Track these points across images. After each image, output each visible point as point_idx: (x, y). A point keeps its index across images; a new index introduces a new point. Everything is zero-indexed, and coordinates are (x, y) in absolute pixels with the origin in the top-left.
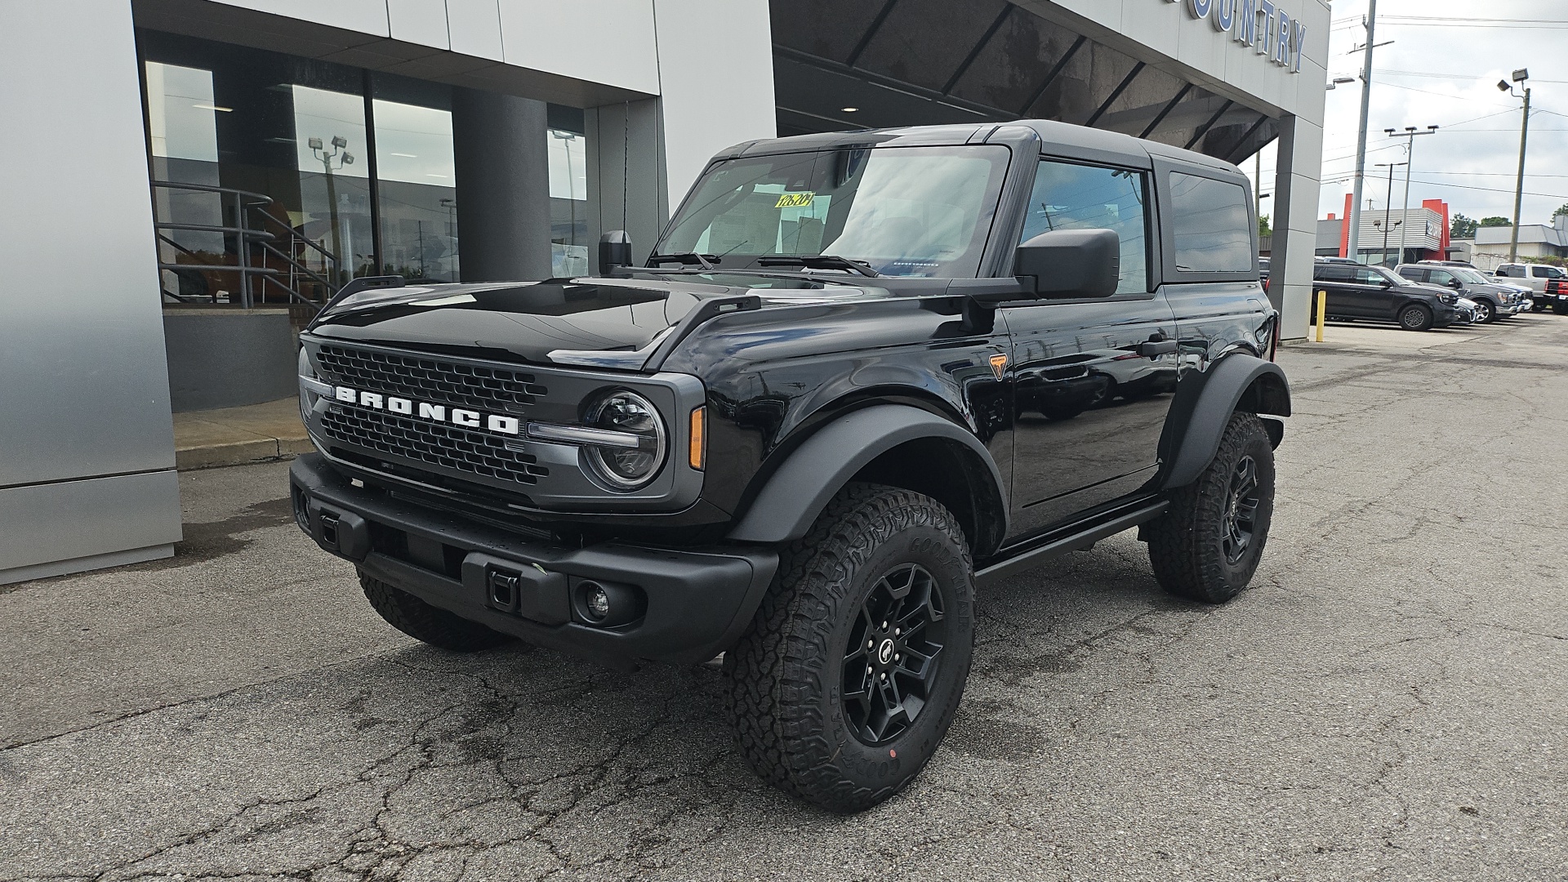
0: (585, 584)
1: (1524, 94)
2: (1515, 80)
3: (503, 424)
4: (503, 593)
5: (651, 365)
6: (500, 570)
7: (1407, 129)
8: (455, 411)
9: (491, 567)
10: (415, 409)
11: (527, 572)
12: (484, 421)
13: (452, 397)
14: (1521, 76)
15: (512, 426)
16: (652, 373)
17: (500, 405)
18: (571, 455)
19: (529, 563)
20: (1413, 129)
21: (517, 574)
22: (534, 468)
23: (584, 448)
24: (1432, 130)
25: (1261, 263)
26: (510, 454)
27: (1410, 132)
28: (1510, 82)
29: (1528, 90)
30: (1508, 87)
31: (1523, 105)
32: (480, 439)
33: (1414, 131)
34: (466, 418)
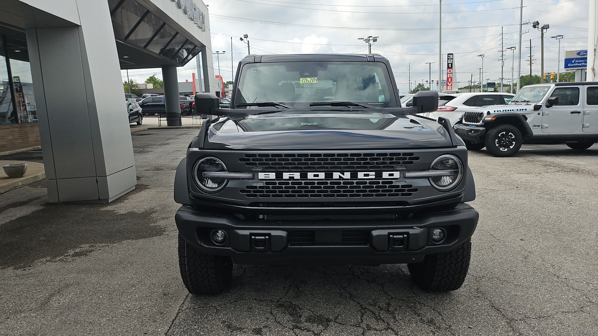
1: (247, 42)
2: (245, 38)
3: (391, 175)
7: (217, 52)
8: (359, 174)
11: (411, 231)
12: (379, 175)
14: (246, 36)
15: (396, 175)
19: (412, 228)
20: (218, 52)
21: (408, 233)
22: (410, 190)
24: (223, 53)
25: (180, 98)
26: (397, 187)
27: (217, 53)
28: (243, 38)
29: (248, 41)
30: (243, 40)
31: (248, 46)
32: (377, 183)
33: (218, 53)
34: (366, 176)
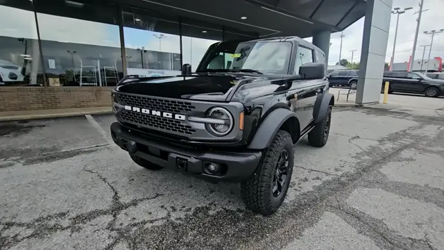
0: (207, 163)
3: (180, 117)
4: (182, 165)
5: (228, 100)
6: (180, 158)
8: (164, 113)
9: (177, 158)
10: (151, 112)
11: (189, 159)
12: (173, 116)
13: (163, 109)
15: (183, 118)
16: (228, 102)
17: (179, 111)
18: (202, 126)
19: (190, 157)
21: (187, 160)
22: (190, 130)
23: (206, 124)
26: (183, 126)
32: (172, 121)
34: (168, 115)
